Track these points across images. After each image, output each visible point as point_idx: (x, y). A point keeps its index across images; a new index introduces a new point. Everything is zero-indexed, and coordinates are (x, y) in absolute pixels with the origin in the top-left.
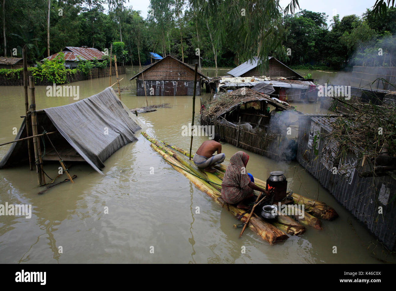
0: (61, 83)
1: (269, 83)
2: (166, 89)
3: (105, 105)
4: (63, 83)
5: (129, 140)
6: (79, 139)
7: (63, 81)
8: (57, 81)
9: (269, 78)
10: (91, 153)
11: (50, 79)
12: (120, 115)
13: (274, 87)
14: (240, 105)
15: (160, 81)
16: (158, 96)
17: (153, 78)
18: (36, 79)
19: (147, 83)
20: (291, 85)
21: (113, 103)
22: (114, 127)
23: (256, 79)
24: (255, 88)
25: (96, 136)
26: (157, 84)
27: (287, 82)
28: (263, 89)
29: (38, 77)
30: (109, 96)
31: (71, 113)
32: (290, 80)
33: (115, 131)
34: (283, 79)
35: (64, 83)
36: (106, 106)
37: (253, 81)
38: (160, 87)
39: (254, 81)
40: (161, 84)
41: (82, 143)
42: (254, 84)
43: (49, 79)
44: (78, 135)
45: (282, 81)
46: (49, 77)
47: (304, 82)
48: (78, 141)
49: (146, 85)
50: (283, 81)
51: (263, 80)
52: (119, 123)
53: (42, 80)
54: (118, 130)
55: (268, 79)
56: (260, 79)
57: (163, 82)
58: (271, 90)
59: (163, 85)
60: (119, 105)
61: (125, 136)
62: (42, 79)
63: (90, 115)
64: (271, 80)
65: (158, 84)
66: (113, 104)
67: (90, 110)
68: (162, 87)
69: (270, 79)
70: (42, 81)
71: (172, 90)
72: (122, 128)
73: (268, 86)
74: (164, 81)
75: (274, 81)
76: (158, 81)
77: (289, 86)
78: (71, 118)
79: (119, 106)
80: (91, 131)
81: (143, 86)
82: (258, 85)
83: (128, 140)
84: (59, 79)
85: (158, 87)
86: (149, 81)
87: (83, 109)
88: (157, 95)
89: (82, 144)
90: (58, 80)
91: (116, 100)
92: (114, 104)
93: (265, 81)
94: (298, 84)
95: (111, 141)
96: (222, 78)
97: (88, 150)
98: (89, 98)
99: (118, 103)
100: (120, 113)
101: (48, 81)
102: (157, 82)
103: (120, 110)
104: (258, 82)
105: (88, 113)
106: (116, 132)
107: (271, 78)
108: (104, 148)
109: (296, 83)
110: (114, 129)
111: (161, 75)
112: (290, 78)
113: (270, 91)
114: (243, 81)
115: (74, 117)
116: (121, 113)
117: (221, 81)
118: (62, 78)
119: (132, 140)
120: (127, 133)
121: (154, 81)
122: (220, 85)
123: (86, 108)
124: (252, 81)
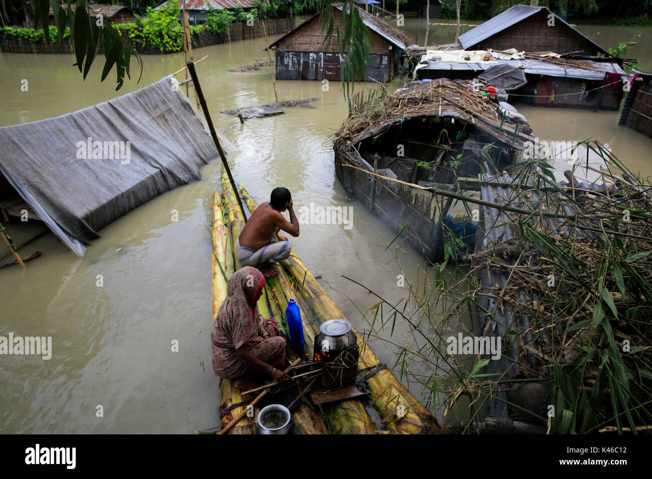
0: (175, 50)
1: (518, 64)
2: (326, 68)
3: (148, 112)
4: (177, 51)
5: (180, 180)
6: (49, 186)
7: (178, 46)
8: (166, 47)
9: (521, 54)
10: (69, 213)
11: (156, 44)
12: (183, 129)
13: (527, 75)
14: (397, 122)
15: (316, 53)
16: (313, 80)
17: (304, 48)
18: (135, 43)
19: (293, 58)
20: (565, 71)
21: (171, 106)
22: (150, 157)
23: (495, 54)
24: (485, 75)
25: (97, 178)
26: (311, 58)
27: (559, 64)
28: (500, 79)
29: (138, 40)
30: (164, 94)
31: (50, 136)
32: (567, 59)
33: (150, 164)
34: (554, 58)
35: (179, 49)
36: (150, 114)
37: (487, 59)
38: (317, 65)
39: (491, 59)
40: (318, 59)
41: (54, 194)
42: (485, 66)
43: (154, 44)
44: (51, 179)
45: (549, 62)
46: (153, 41)
47: (599, 63)
48: (46, 191)
49: (292, 60)
50: (552, 60)
51: (509, 58)
52: (165, 148)
53: (143, 46)
54: (157, 163)
55: (520, 56)
56: (502, 57)
57: (322, 56)
58: (518, 80)
59: (322, 61)
60: (186, 109)
61: (171, 173)
62: (144, 43)
63: (102, 134)
64: (526, 58)
65: (313, 59)
66: (170, 109)
67: (105, 125)
68: (321, 66)
69: (523, 57)
70: (145, 47)
71: (337, 70)
72: (170, 157)
73: (513, 72)
74: (325, 53)
75: (533, 61)
76: (314, 52)
77: (560, 72)
78: (46, 145)
79: (186, 111)
80: (90, 169)
81: (286, 61)
82: (494, 70)
83: (178, 180)
84: (171, 43)
85: (312, 64)
86: (297, 54)
87: (88, 124)
88: (310, 78)
89: (52, 197)
90: (167, 45)
91: (180, 100)
92: (173, 110)
93: (513, 61)
94: (583, 68)
95: (130, 187)
96: (428, 52)
97: (63, 208)
98: (110, 101)
99: (185, 107)
100: (185, 125)
101: (153, 47)
102: (311, 55)
103: (184, 119)
104: (496, 63)
105: (98, 131)
106: (153, 166)
107: (526, 55)
108: (104, 201)
109: (579, 68)
110: (149, 160)
111: (319, 42)
112: (567, 55)
113: (516, 82)
114: (468, 59)
115: (55, 142)
116: (187, 125)
117: (424, 58)
118: (176, 41)
119: (187, 181)
120: (179, 167)
121: (307, 53)
122: (419, 66)
123: (97, 121)
124: (485, 60)
